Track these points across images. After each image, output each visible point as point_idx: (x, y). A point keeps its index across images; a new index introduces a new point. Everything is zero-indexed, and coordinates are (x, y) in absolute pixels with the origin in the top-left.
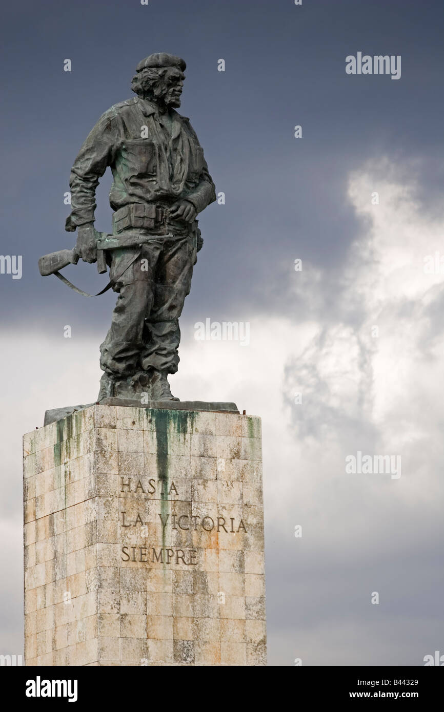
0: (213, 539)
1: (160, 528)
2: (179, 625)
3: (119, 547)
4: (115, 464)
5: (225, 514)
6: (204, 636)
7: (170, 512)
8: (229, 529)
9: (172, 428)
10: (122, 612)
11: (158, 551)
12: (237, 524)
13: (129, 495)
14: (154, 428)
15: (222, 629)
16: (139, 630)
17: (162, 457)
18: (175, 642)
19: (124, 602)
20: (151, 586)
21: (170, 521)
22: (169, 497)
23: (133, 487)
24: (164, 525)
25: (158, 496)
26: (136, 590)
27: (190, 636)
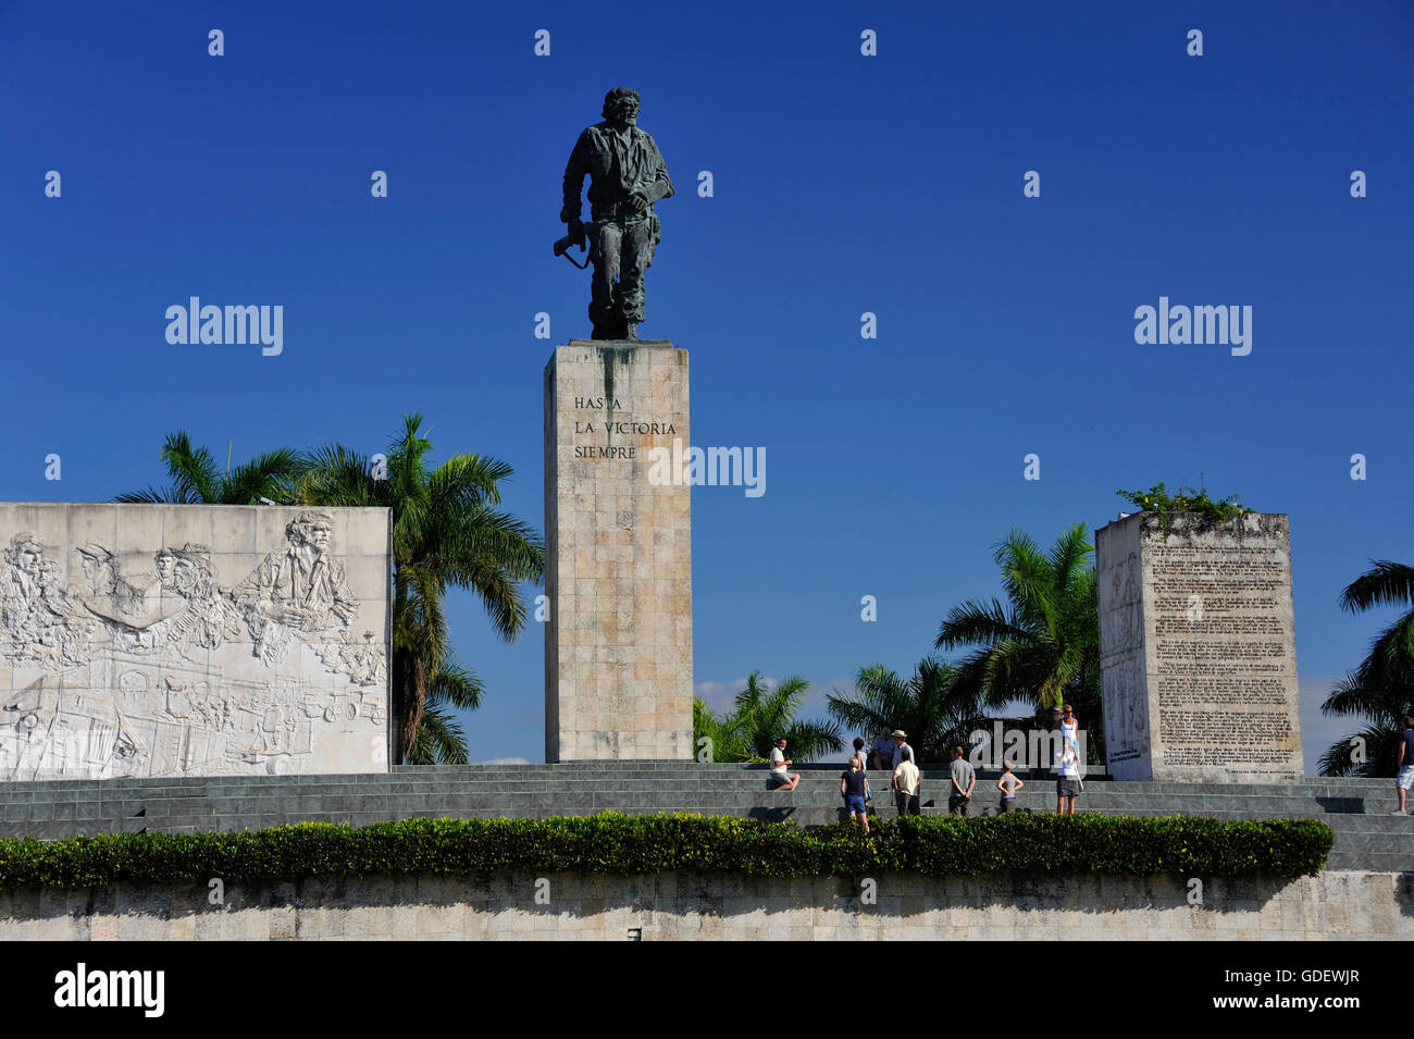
0: (649, 439)
1: (607, 432)
2: (621, 501)
3: (574, 447)
4: (571, 388)
5: (659, 421)
6: (641, 508)
7: (615, 421)
8: (660, 431)
9: (617, 362)
10: (576, 493)
11: (604, 450)
12: (667, 428)
13: (582, 410)
14: (602, 360)
15: (655, 503)
16: (589, 506)
17: (609, 384)
18: (618, 514)
19: (578, 486)
20: (599, 474)
21: (614, 427)
22: (614, 410)
23: (585, 404)
24: (609, 431)
25: (604, 409)
26: (586, 477)
27: (630, 509)
